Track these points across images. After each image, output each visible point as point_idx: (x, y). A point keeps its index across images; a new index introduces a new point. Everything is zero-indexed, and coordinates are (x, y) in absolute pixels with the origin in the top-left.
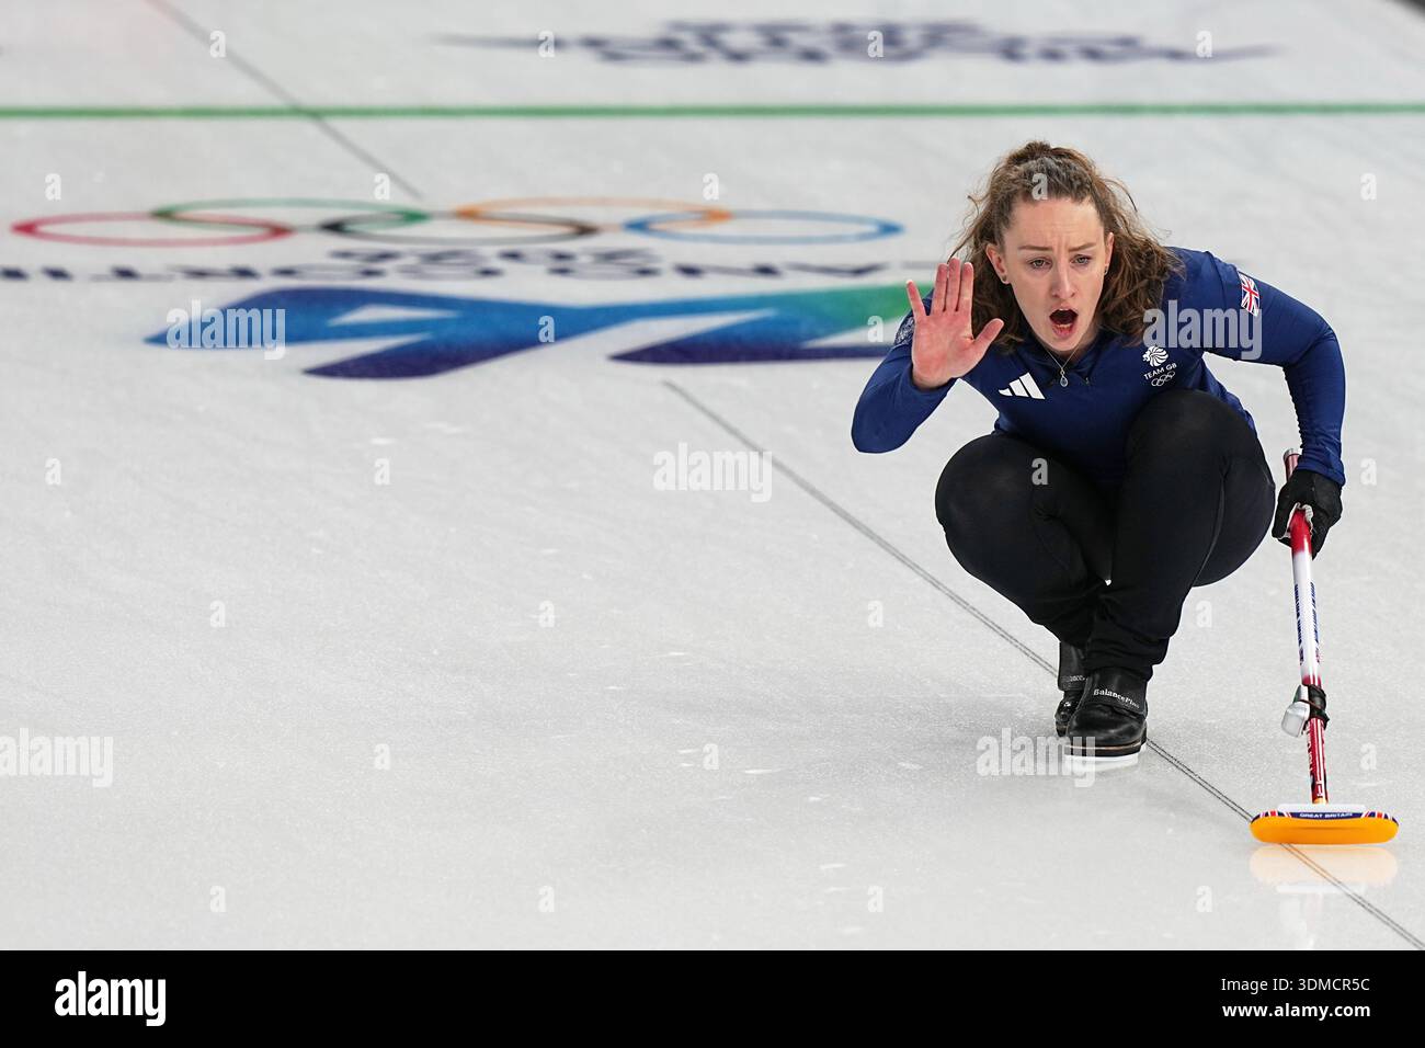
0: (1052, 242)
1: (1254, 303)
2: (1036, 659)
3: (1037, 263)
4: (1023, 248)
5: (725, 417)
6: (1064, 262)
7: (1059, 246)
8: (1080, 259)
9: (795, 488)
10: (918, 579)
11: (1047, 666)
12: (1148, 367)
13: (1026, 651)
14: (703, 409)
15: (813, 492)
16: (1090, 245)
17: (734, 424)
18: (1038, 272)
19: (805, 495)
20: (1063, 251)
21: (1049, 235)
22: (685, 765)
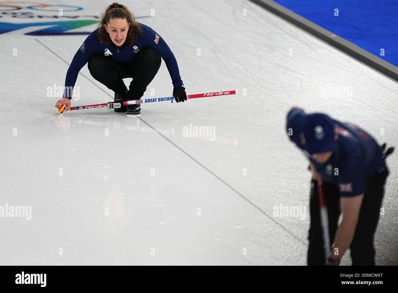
0: (117, 27)
1: (157, 41)
2: (110, 96)
3: (114, 31)
4: (111, 28)
5: (47, 46)
6: (119, 31)
7: (119, 28)
8: (123, 30)
9: (62, 61)
10: (86, 80)
11: (112, 97)
12: (134, 50)
13: (108, 94)
14: (43, 45)
15: (65, 62)
16: (125, 28)
17: (49, 48)
18: (114, 32)
19: (64, 62)
20: (119, 29)
21: (116, 26)
22: (39, 116)
